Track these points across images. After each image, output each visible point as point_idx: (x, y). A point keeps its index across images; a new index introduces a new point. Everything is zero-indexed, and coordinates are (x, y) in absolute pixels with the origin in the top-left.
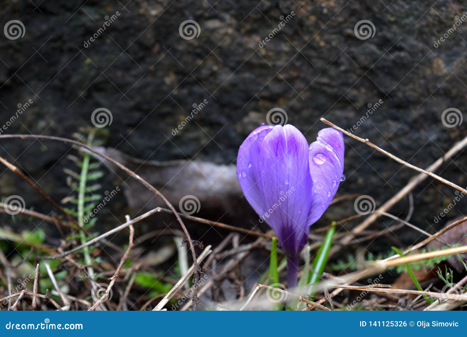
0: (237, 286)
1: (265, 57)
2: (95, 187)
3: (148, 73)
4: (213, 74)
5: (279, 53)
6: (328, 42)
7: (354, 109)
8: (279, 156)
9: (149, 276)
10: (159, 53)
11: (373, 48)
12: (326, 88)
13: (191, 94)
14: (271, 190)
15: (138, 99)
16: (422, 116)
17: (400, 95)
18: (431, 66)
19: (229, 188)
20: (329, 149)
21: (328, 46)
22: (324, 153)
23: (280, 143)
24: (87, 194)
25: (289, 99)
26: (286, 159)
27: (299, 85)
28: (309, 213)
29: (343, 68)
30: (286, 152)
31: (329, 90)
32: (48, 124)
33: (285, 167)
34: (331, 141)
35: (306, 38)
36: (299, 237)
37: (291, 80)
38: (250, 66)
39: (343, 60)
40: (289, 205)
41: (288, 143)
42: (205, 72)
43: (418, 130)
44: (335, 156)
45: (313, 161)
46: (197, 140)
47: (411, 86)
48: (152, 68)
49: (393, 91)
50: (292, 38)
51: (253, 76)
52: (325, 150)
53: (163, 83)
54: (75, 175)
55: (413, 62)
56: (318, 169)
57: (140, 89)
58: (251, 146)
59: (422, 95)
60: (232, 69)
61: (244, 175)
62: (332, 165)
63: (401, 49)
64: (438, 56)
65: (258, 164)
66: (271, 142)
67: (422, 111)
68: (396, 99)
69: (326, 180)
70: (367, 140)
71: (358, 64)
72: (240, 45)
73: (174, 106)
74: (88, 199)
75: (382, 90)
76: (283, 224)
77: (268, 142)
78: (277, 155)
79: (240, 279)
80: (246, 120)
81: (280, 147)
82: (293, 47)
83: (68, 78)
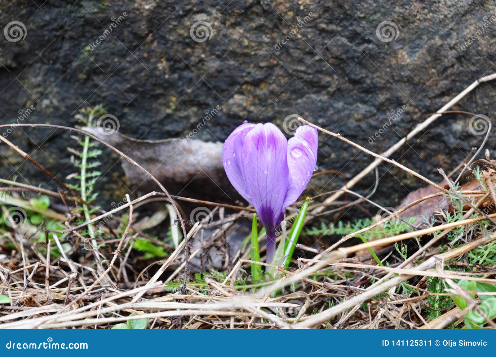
0: (223, 253)
1: (247, 47)
2: (95, 164)
3: (142, 59)
4: (201, 61)
5: (260, 44)
6: (304, 35)
7: (328, 93)
8: (260, 150)
9: (145, 240)
10: (152, 42)
11: (344, 40)
12: (302, 75)
13: (180, 78)
14: (253, 178)
15: (133, 82)
16: (388, 99)
17: (368, 81)
18: (396, 57)
19: (215, 162)
20: (305, 144)
21: (304, 39)
22: (301, 148)
23: (261, 139)
24: (88, 170)
25: (270, 84)
26: (265, 153)
27: (278, 71)
28: (286, 196)
29: (317, 58)
30: (266, 147)
31: (305, 77)
32: (51, 102)
33: (265, 159)
34: (307, 137)
35: (285, 31)
36: (276, 215)
37: (271, 68)
38: (234, 54)
39: (317, 50)
40: (268, 190)
41: (268, 139)
42: (193, 59)
43: (384, 112)
44: (310, 151)
45: (291, 154)
46: (187, 118)
47: (378, 74)
48: (146, 55)
49: (362, 78)
50: (272, 31)
51: (237, 64)
52: (302, 145)
53: (156, 68)
54: (77, 153)
55: (379, 53)
56: (295, 161)
57: (135, 74)
58: (235, 139)
59: (388, 82)
60: (218, 57)
61: (229, 163)
62: (307, 158)
63: (369, 42)
64: (402, 48)
65: (241, 156)
66: (253, 138)
67: (388, 96)
68: (365, 85)
69: (301, 171)
70: (339, 134)
71: (331, 54)
72: (225, 36)
73: (166, 89)
74: (89, 175)
75: (353, 77)
76: (262, 205)
77: (250, 138)
78: (258, 149)
79: (225, 246)
80: (231, 101)
81: (261, 143)
82: (273, 39)
83: (70, 62)
